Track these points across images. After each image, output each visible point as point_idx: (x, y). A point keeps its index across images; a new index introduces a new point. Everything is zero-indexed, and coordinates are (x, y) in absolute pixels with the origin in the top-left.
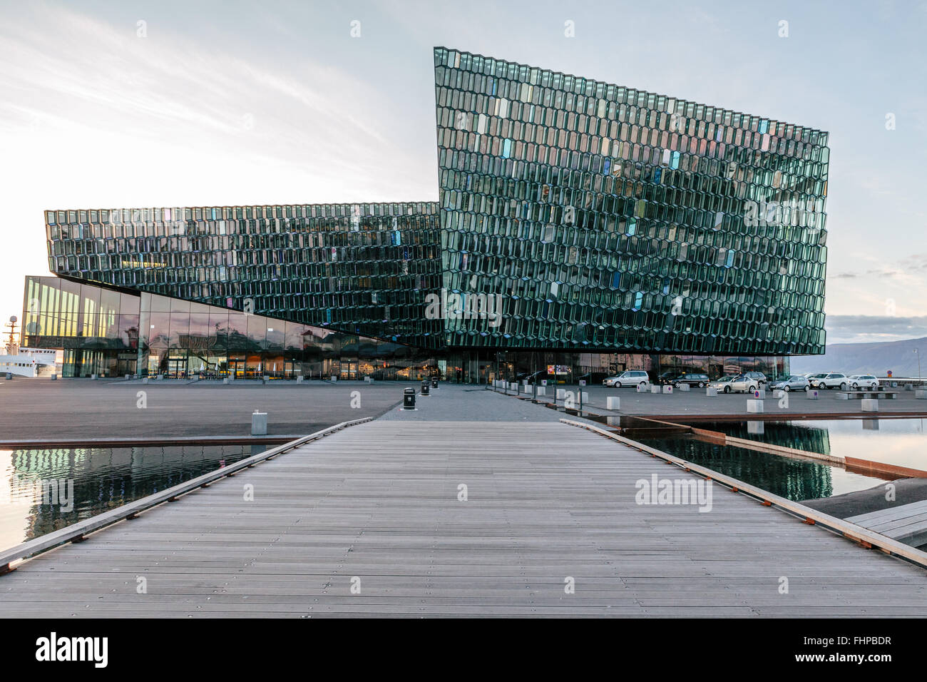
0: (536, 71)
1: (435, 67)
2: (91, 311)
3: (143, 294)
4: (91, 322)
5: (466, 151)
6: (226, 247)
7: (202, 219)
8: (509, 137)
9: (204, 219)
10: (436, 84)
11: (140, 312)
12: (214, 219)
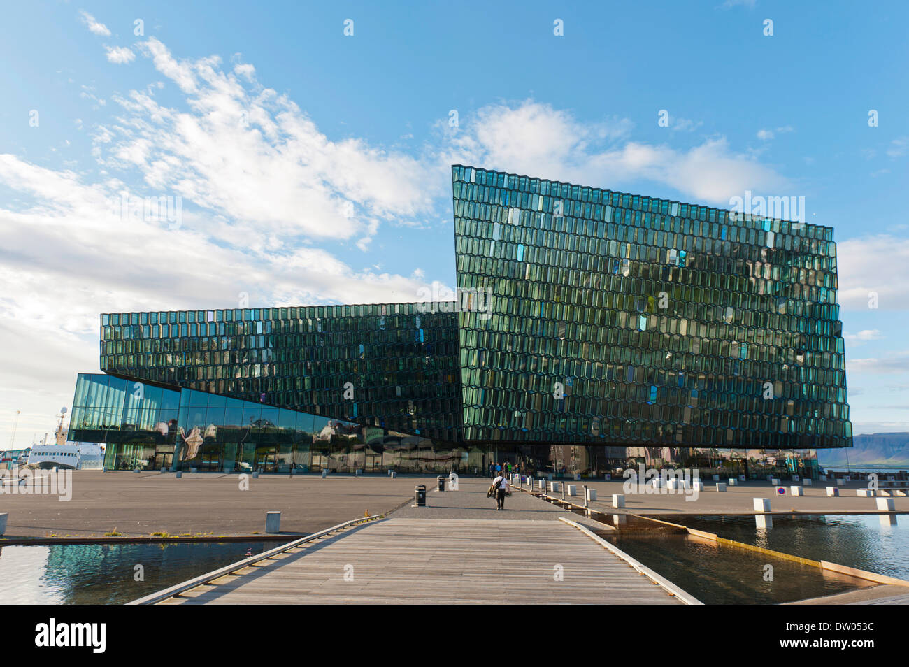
0: (545, 183)
1: (453, 183)
2: (135, 407)
3: (184, 390)
4: (134, 417)
5: (482, 256)
6: (262, 345)
7: (241, 320)
8: (522, 242)
9: (243, 320)
10: (454, 197)
11: (179, 407)
12: (253, 320)
